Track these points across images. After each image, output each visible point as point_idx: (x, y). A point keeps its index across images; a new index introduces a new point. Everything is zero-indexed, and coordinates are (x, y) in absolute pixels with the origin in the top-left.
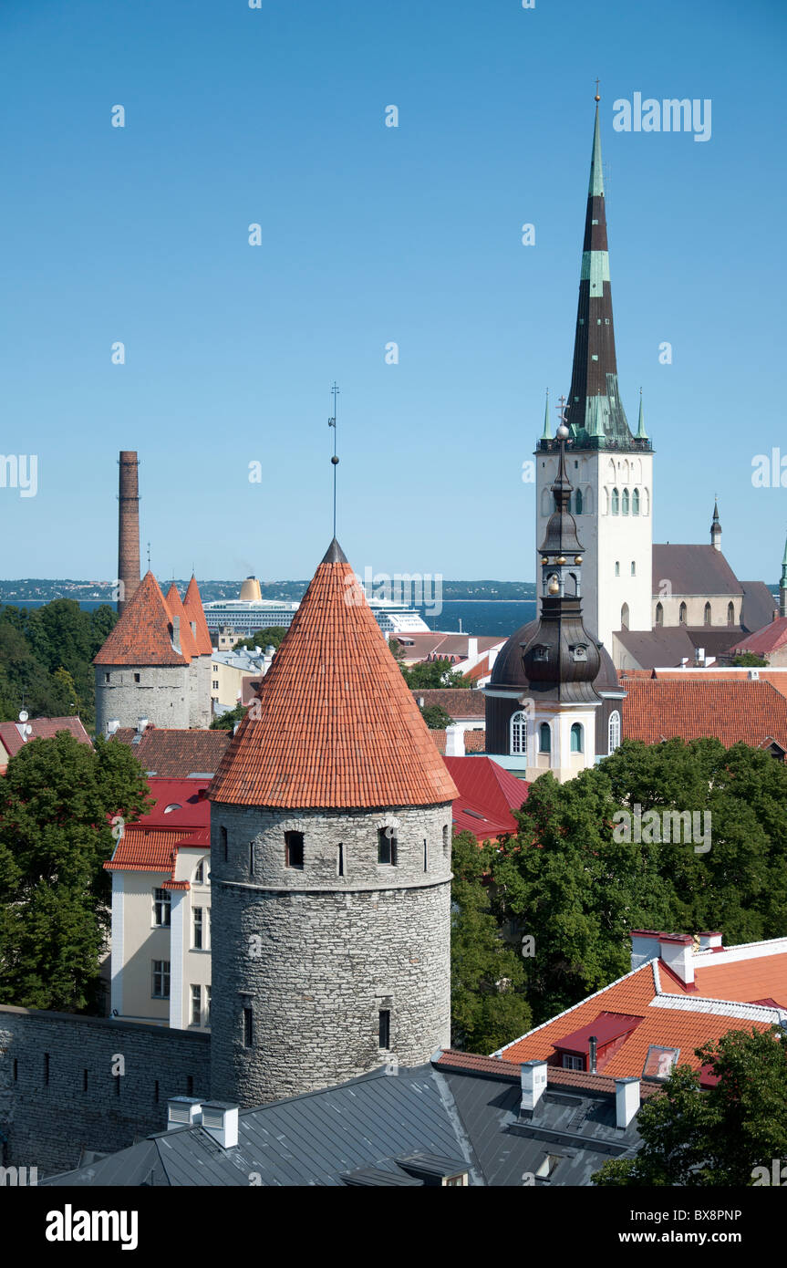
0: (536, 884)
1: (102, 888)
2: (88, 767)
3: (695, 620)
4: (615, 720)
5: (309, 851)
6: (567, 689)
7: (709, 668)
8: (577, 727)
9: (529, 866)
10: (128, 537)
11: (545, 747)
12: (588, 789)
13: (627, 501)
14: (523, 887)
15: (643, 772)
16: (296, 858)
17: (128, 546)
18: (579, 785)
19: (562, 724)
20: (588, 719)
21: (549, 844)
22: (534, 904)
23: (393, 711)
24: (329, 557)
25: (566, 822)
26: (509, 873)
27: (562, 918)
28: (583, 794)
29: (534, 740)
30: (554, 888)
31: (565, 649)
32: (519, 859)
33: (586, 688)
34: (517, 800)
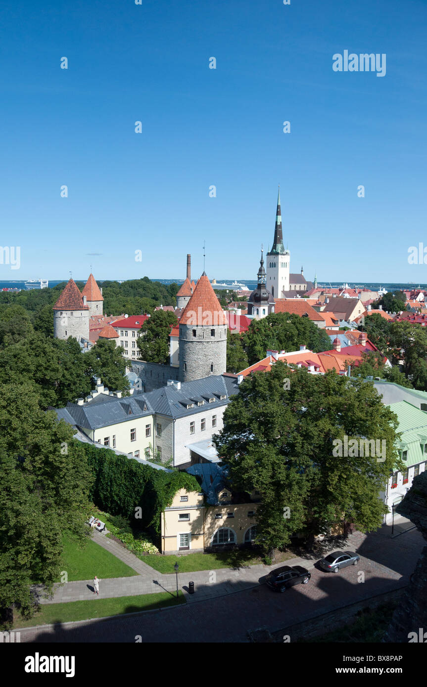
0: (251, 341)
1: (169, 340)
2: (166, 316)
3: (298, 289)
4: (273, 308)
5: (197, 333)
6: (262, 302)
7: (299, 298)
8: (264, 310)
9: (250, 337)
10: (189, 271)
11: (258, 314)
12: (262, 322)
13: (284, 265)
14: (248, 341)
15: (274, 319)
16: (195, 335)
17: (189, 273)
18: (261, 321)
19: (261, 309)
20: (266, 308)
21: (254, 333)
22: (251, 344)
23: (215, 306)
24: (203, 275)
25: (258, 328)
26: (246, 339)
27: (256, 347)
28: (261, 323)
29: (256, 312)
30: (255, 341)
31: (262, 294)
32: (248, 336)
33: (266, 302)
34: (249, 323)
